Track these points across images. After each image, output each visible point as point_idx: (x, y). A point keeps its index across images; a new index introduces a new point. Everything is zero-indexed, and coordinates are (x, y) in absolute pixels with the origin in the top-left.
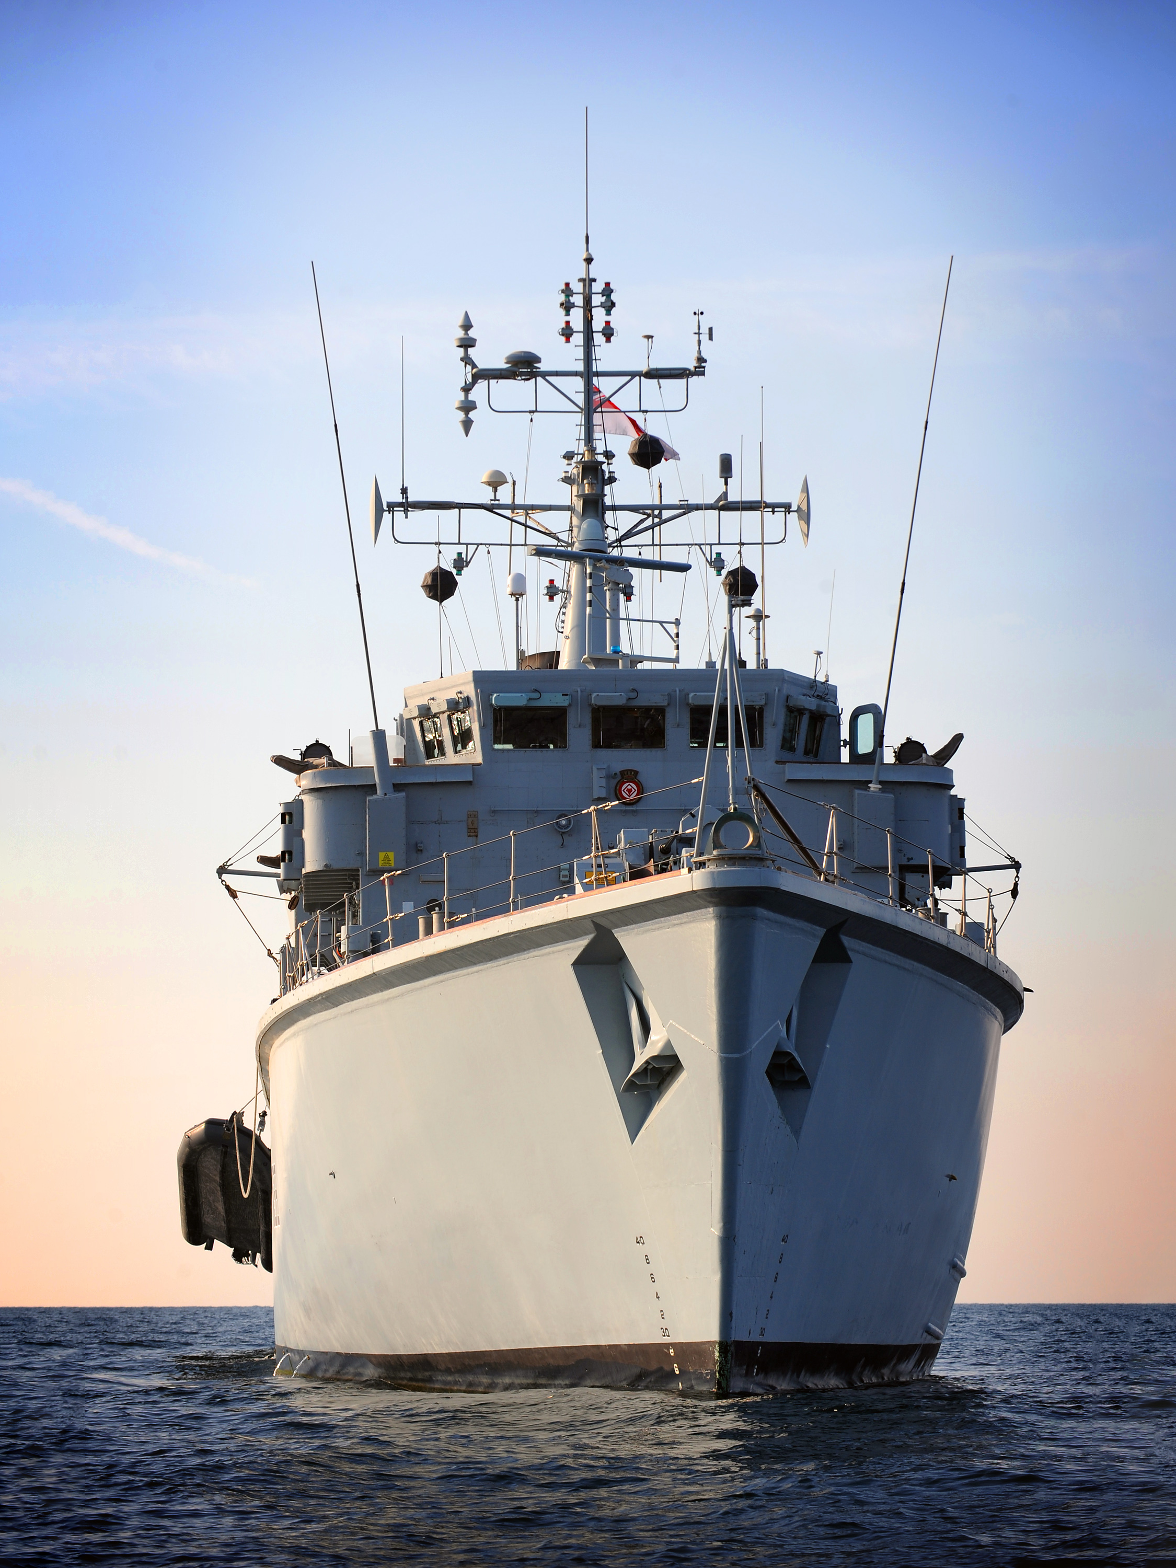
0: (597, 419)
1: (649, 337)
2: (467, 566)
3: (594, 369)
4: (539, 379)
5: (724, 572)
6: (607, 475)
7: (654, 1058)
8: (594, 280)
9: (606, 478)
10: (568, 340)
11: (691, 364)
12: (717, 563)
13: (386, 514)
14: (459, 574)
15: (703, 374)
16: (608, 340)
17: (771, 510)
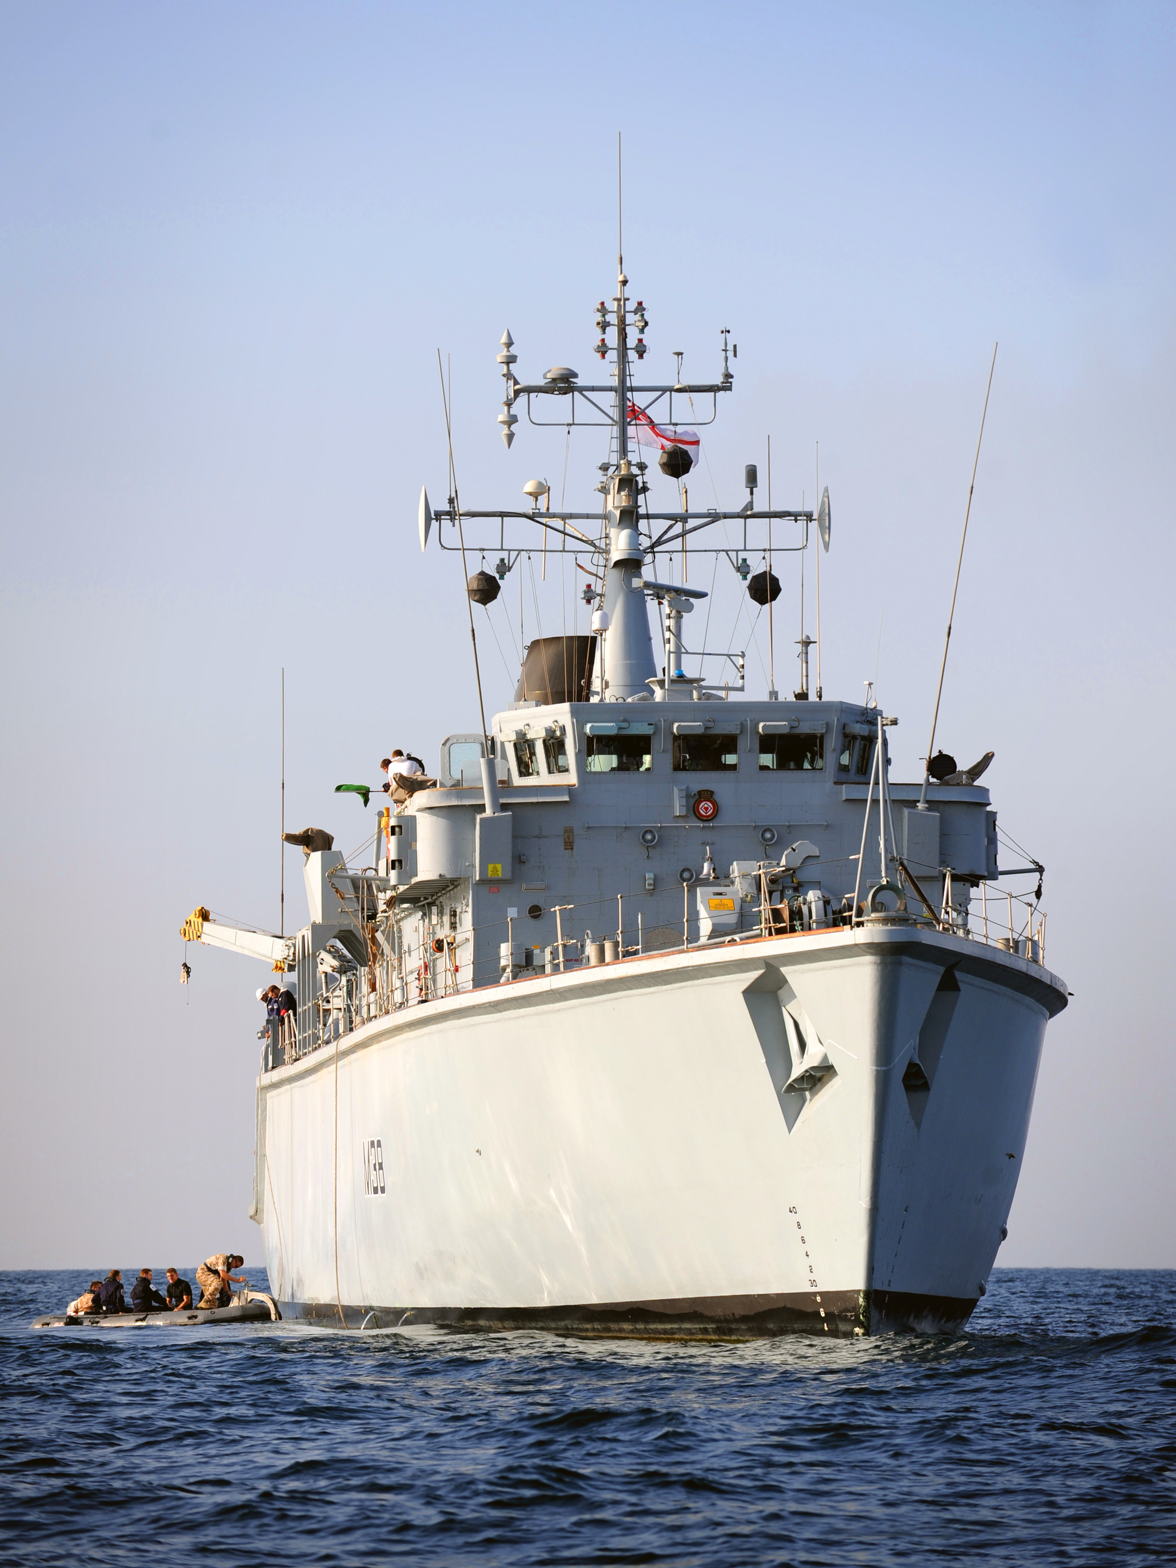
0: (631, 431)
1: (679, 354)
2: (509, 571)
3: (628, 384)
4: (576, 393)
5: (749, 577)
6: (640, 485)
7: (813, 1068)
8: (628, 299)
9: (639, 488)
10: (603, 357)
11: (718, 380)
12: (743, 569)
13: (434, 522)
14: (502, 577)
15: (730, 389)
16: (641, 356)
17: (793, 518)
